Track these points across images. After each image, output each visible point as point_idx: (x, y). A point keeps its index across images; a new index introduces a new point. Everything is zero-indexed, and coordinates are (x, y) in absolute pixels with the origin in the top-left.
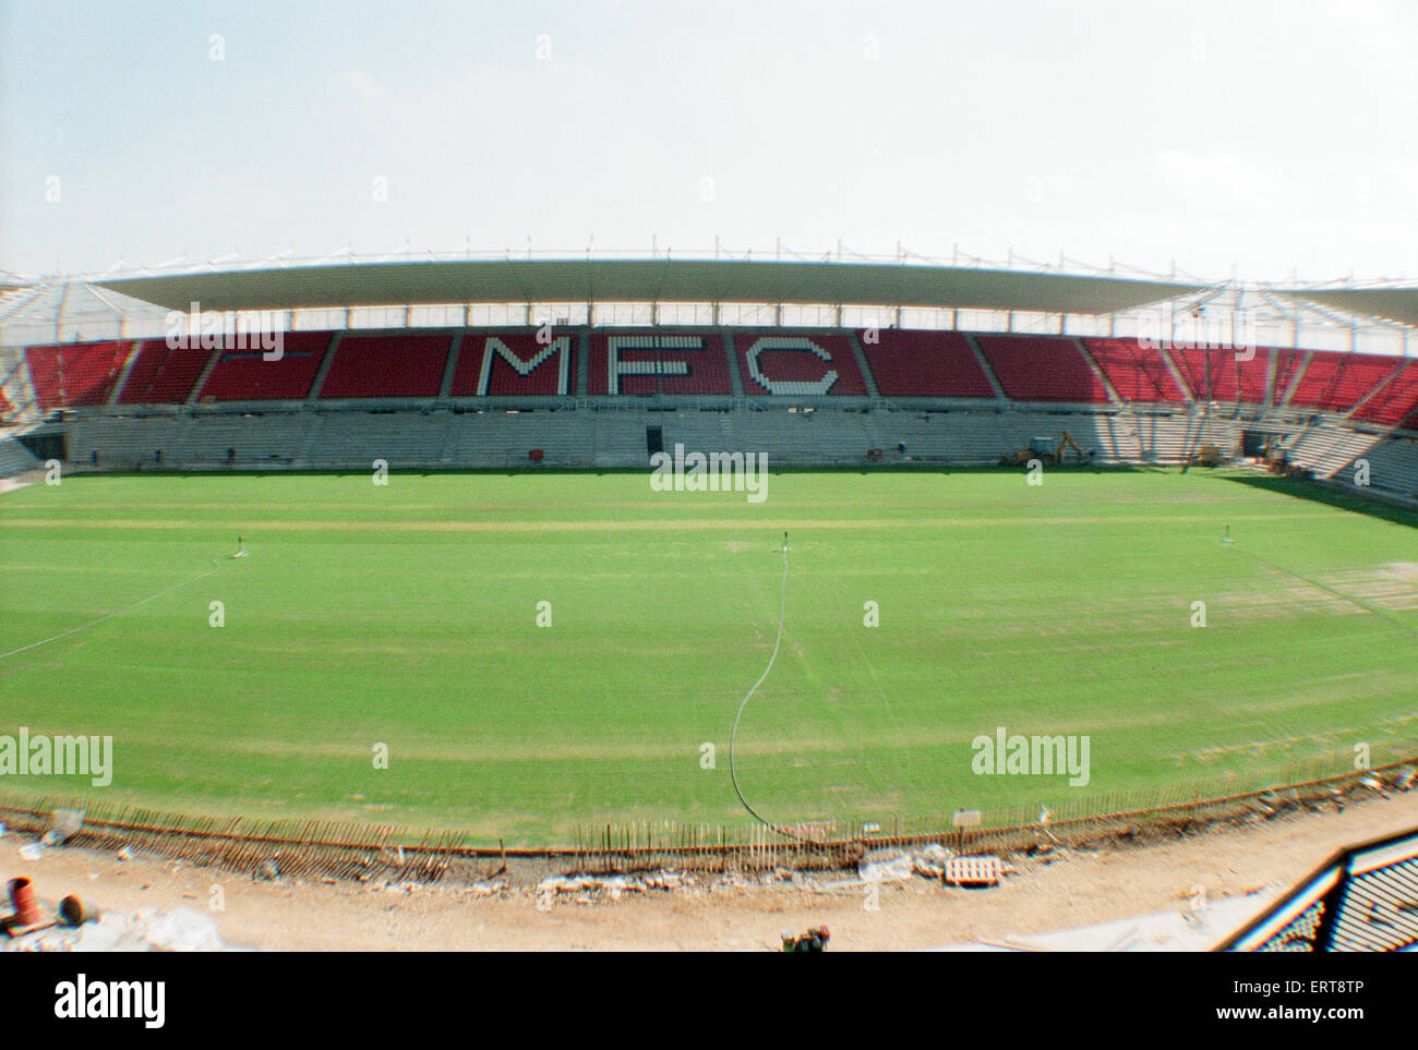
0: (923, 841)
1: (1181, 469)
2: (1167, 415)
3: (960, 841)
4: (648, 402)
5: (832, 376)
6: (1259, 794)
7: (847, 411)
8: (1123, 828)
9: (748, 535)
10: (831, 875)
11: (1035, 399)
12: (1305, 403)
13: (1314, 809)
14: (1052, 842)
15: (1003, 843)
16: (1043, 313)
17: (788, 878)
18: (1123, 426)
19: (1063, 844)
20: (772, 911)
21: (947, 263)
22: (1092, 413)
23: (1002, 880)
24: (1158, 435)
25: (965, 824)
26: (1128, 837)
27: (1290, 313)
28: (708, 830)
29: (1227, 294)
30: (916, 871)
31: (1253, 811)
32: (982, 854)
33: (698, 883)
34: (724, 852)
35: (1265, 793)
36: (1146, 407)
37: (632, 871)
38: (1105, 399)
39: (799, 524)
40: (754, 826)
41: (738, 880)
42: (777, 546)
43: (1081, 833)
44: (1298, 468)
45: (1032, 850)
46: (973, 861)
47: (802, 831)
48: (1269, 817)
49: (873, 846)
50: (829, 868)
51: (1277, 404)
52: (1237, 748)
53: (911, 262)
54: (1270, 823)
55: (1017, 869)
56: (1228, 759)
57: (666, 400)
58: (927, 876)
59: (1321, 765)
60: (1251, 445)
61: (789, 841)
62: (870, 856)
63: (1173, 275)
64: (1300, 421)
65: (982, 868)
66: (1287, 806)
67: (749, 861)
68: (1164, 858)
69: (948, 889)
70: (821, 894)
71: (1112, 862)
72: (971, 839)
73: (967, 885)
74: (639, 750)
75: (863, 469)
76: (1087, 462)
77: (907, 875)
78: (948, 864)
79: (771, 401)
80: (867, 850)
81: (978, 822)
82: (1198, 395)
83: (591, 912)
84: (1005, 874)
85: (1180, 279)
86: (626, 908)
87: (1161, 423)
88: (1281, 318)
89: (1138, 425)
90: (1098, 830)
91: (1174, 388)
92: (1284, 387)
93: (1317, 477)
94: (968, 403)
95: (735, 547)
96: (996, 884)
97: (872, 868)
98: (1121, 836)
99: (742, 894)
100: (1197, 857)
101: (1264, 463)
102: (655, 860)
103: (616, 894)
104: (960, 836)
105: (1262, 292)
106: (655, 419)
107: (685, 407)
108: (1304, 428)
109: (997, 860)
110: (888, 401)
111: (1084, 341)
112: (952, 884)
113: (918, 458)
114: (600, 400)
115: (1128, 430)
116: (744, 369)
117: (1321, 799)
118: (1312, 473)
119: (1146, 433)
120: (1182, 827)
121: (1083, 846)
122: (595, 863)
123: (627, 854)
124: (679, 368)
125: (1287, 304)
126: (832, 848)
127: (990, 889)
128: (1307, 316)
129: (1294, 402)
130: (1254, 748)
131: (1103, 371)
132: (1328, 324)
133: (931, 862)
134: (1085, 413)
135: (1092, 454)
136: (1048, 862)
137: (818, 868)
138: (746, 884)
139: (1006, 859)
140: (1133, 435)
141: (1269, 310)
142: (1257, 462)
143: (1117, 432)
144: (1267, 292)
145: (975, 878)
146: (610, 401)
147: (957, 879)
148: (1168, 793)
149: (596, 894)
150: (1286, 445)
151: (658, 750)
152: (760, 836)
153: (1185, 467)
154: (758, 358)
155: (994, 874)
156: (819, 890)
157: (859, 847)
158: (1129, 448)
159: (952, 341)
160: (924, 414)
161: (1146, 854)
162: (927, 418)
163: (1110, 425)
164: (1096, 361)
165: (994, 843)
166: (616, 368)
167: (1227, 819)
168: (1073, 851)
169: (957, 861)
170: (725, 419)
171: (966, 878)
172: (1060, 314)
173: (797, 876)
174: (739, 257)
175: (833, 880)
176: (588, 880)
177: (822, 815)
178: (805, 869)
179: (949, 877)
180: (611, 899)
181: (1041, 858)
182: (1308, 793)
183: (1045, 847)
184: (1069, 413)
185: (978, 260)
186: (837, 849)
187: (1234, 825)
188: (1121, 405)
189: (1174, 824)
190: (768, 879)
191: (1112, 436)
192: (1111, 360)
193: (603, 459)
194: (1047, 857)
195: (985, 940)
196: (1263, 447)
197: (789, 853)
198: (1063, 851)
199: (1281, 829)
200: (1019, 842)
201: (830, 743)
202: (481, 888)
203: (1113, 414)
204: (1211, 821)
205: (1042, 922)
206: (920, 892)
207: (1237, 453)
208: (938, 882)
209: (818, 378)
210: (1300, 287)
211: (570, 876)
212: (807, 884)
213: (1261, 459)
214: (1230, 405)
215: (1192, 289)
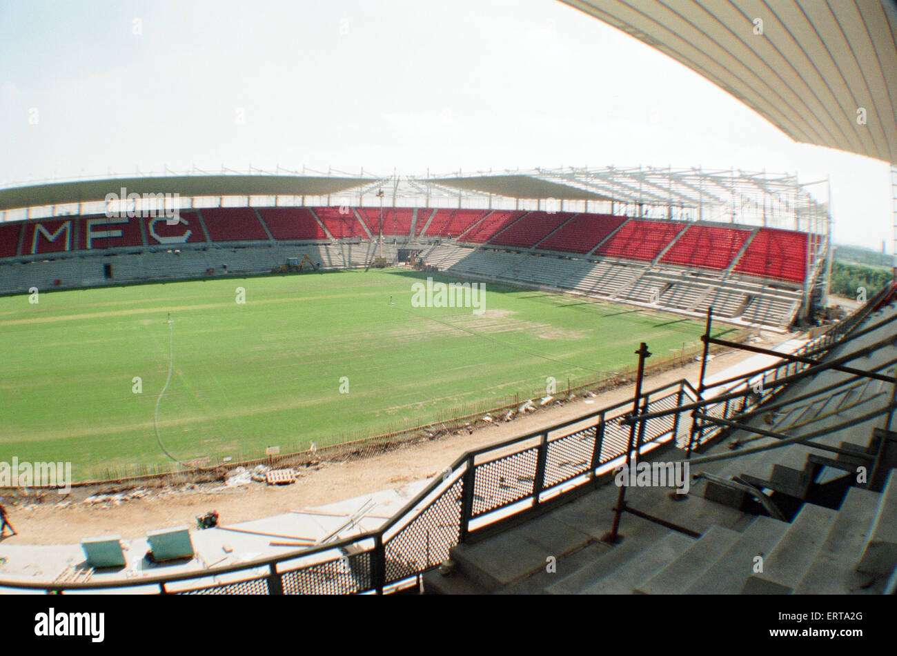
0: (254, 464)
1: (365, 270)
2: (358, 244)
3: (271, 462)
4: (104, 251)
5: (189, 233)
6: (423, 428)
7: (196, 250)
8: (354, 449)
9: (150, 316)
10: (212, 485)
11: (288, 239)
12: (432, 234)
13: (456, 433)
14: (317, 459)
15: (293, 461)
16: (293, 196)
17: (193, 488)
18: (334, 250)
19: (324, 460)
20: (189, 505)
21: (246, 173)
22: (318, 245)
23: (297, 480)
24: (352, 253)
25: (272, 453)
26: (357, 453)
27: (426, 191)
28: (152, 467)
29: (390, 182)
30: (252, 479)
31: (422, 436)
32: (283, 468)
33: (153, 494)
34: (161, 477)
35: (426, 427)
36: (346, 240)
37: (122, 490)
38: (325, 237)
39: (174, 309)
40: (172, 463)
41: (170, 491)
42: (165, 320)
43: (332, 453)
44: (429, 266)
45: (309, 464)
46: (280, 471)
47: (195, 463)
48: (432, 439)
49: (230, 468)
50: (210, 481)
51: (417, 235)
52: (409, 406)
53: (228, 173)
54: (433, 441)
55: (302, 474)
56: (404, 412)
57: (113, 250)
58: (260, 481)
59: (456, 412)
60: (402, 256)
61: (189, 469)
62: (229, 473)
63: (362, 174)
64: (430, 243)
65: (285, 475)
66: (440, 433)
67: (173, 481)
68: (378, 463)
69: (270, 487)
70: (209, 494)
71: (351, 467)
72: (277, 460)
73: (279, 484)
74: (113, 429)
75: (203, 279)
76: (317, 269)
77: (249, 481)
78: (268, 474)
79: (160, 247)
80: (227, 470)
81: (278, 452)
82: (374, 233)
83: (109, 512)
84: (297, 477)
85: (366, 176)
86: (124, 510)
87: (354, 247)
88: (421, 193)
89: (342, 249)
90: (341, 451)
91: (362, 230)
92: (422, 227)
93: (440, 270)
94: (255, 242)
95: (146, 322)
96: (293, 482)
97: (231, 479)
98: (354, 453)
99: (173, 498)
100: (396, 461)
101: (410, 264)
102: (131, 484)
103: (118, 503)
104: (271, 460)
105: (410, 181)
106: (106, 260)
107: (120, 253)
108: (431, 246)
109: (292, 470)
110: (215, 244)
111: (314, 209)
112: (271, 484)
113: (231, 272)
114: (84, 252)
115: (337, 252)
116: (148, 231)
117: (460, 428)
118: (437, 268)
119: (346, 253)
120: (385, 447)
121: (334, 460)
122: (105, 488)
123: (117, 482)
124: (118, 233)
125: (424, 187)
126: (210, 471)
127: (291, 485)
128: (434, 192)
129: (426, 234)
130: (417, 405)
131: (323, 223)
132: (446, 195)
133: (259, 474)
134: (314, 245)
135: (318, 265)
136: (318, 469)
137: (205, 481)
138: (173, 493)
139: (295, 469)
140: (339, 254)
141: (414, 190)
142: (406, 264)
143: (331, 253)
144: (413, 181)
145: (282, 480)
146: (87, 252)
147: (274, 481)
148: (375, 430)
149: (109, 503)
150: (422, 255)
151: (122, 428)
152: (175, 468)
153: (367, 269)
154: (154, 226)
155: (291, 477)
156: (208, 492)
157: (222, 469)
158: (337, 261)
159: (247, 212)
160: (233, 249)
161: (368, 461)
162: (235, 252)
163: (327, 250)
164: (320, 218)
165: (288, 462)
166: (91, 235)
167: (409, 441)
168: (329, 463)
169: (272, 472)
170: (139, 258)
171: (278, 480)
172: (301, 196)
173: (197, 486)
174: (147, 175)
175: (214, 487)
176: (104, 497)
177: (203, 454)
178: (200, 482)
179: (269, 480)
180: (117, 506)
181: (314, 467)
182: (451, 425)
183: (315, 462)
184: (306, 245)
185: (261, 171)
186: (212, 471)
187: (413, 444)
188: (333, 240)
189: (380, 446)
190: (184, 489)
191: (328, 255)
192: (328, 218)
193: (86, 282)
194: (317, 467)
195: (294, 511)
196: (409, 257)
197: (190, 475)
198: (324, 463)
199: (439, 444)
200: (301, 460)
201: (200, 418)
202: (61, 505)
203: (329, 244)
204: (400, 442)
205: (321, 499)
206: (257, 489)
207: (395, 260)
208: (264, 484)
209: (182, 234)
210: (431, 178)
211: (97, 494)
212: (202, 489)
213: (408, 263)
214: (392, 237)
215: (372, 181)
